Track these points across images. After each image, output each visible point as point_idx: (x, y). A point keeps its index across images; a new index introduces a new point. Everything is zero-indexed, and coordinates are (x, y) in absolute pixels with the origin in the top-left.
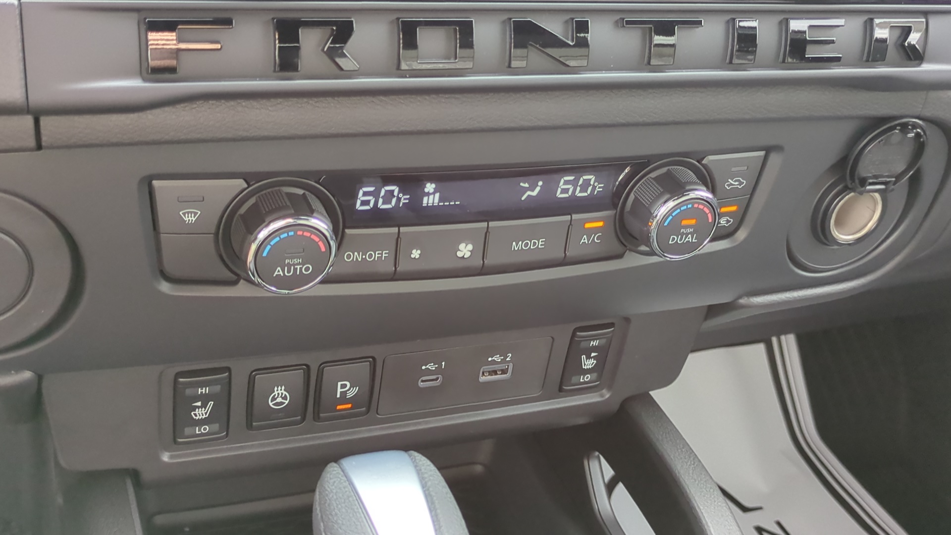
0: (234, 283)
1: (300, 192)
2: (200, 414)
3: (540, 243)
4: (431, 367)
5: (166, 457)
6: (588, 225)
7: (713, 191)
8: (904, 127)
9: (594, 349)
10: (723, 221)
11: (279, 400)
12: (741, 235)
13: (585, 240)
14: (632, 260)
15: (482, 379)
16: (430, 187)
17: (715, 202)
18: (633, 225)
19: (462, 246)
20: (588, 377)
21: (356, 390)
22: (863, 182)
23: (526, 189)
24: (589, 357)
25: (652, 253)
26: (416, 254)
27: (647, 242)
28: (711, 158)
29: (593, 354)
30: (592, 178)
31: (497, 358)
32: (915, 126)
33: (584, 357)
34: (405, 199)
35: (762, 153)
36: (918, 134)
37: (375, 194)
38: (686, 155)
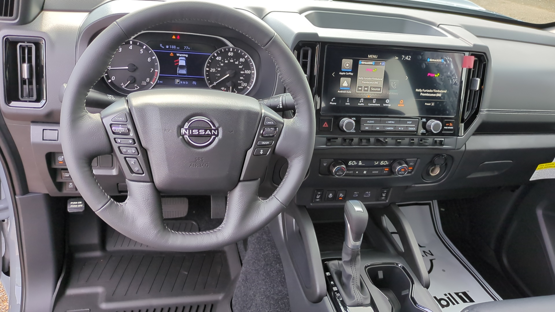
0: (329, 175)
1: (341, 161)
2: (318, 197)
3: (377, 172)
4: (356, 193)
5: (311, 204)
6: (385, 169)
7: (408, 165)
8: (443, 156)
9: (385, 192)
10: (409, 170)
11: (330, 196)
12: (413, 173)
13: (385, 172)
14: (393, 176)
15: (364, 196)
16: (360, 162)
17: (408, 167)
18: (393, 170)
19: (364, 172)
20: (384, 198)
21: (343, 196)
22: (435, 165)
23: (375, 163)
24: (384, 194)
25: (396, 175)
26: (357, 172)
27: (396, 173)
28: (407, 159)
29: (385, 193)
30: (386, 162)
31: (367, 192)
32: (445, 156)
33: (383, 194)
34: (356, 163)
35: (416, 159)
36: (445, 157)
37: (352, 163)
38: (403, 159)
